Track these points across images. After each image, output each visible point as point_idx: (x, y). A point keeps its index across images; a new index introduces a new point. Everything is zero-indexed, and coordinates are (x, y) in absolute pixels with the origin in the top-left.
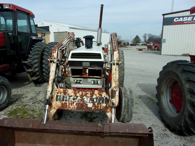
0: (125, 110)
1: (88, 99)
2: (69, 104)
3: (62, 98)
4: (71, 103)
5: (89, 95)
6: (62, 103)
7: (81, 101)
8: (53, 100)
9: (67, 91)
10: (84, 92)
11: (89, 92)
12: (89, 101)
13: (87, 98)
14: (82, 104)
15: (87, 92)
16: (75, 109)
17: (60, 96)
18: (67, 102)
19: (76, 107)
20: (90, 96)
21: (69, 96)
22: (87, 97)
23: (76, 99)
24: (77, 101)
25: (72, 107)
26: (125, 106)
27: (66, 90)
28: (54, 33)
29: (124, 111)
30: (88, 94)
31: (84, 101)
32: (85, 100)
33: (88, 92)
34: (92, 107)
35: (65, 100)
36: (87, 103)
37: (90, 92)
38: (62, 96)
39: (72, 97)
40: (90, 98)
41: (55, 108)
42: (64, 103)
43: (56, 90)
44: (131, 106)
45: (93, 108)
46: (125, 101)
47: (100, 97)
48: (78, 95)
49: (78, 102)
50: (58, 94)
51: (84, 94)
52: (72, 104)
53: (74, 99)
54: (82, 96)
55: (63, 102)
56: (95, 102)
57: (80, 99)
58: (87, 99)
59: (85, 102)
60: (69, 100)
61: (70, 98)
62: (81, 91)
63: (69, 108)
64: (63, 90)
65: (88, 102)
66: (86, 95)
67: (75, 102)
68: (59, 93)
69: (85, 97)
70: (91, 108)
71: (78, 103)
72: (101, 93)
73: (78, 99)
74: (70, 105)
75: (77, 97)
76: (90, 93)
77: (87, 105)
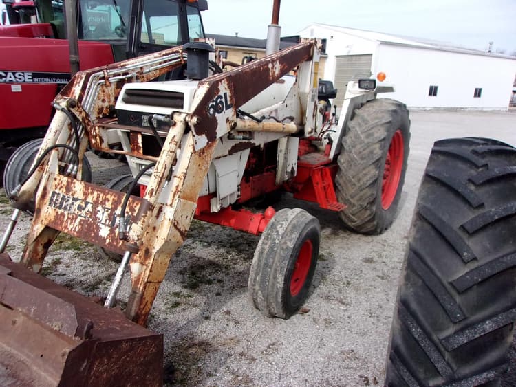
0: (257, 279)
1: (106, 214)
2: (68, 218)
3: (60, 200)
4: (71, 216)
5: (109, 205)
6: (57, 213)
7: (91, 217)
8: (45, 202)
9: (72, 185)
10: (102, 195)
11: (111, 195)
12: (106, 221)
13: (103, 211)
14: (90, 225)
15: (107, 194)
16: (75, 233)
17: (59, 194)
18: (66, 213)
19: (77, 229)
20: (110, 207)
21: (74, 199)
22: (104, 208)
23: (84, 209)
24: (83, 213)
25: (72, 226)
26: (258, 266)
27: (72, 182)
28: (337, 56)
29: (255, 280)
30: (108, 201)
31: (96, 218)
32: (99, 215)
33: (109, 196)
34: (107, 238)
35: (63, 206)
36: (101, 226)
37: (113, 197)
38: (61, 196)
39: (78, 203)
40: (109, 211)
41: (43, 222)
42: (59, 213)
43: (55, 179)
44: (276, 270)
45: (107, 241)
46: (263, 249)
47: (130, 214)
48: (89, 199)
49: (85, 217)
50: (56, 188)
51: (100, 199)
52: (73, 218)
53: (80, 208)
54: (96, 204)
55: (60, 211)
56: (117, 226)
57: (91, 210)
58: (103, 214)
59: (98, 221)
60: (70, 207)
61: (73, 204)
62: (97, 191)
63: (66, 227)
64: (68, 182)
65: (103, 222)
66: (103, 203)
67: (80, 215)
68: (58, 187)
69: (100, 208)
70: (104, 240)
71: (84, 221)
72: (135, 204)
73: (86, 210)
74: (69, 221)
75: (87, 203)
76: (113, 199)
77: (98, 228)
